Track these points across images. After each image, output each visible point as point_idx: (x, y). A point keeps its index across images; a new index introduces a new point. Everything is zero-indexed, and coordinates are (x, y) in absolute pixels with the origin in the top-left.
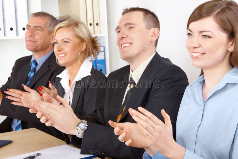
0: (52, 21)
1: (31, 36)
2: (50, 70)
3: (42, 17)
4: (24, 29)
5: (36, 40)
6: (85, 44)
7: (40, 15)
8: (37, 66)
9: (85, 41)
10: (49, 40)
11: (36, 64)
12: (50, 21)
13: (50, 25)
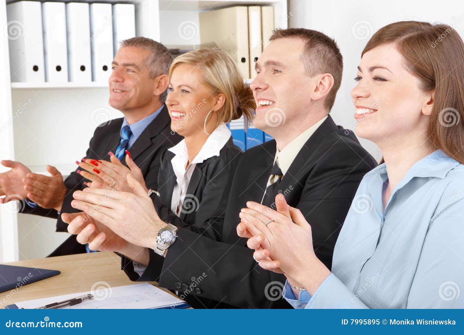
0: (157, 54)
1: (117, 81)
2: (152, 144)
3: (138, 46)
4: (105, 68)
5: (128, 90)
6: (223, 99)
7: (135, 44)
8: (132, 137)
9: (222, 93)
10: (152, 91)
11: (130, 134)
12: (153, 55)
13: (154, 61)
